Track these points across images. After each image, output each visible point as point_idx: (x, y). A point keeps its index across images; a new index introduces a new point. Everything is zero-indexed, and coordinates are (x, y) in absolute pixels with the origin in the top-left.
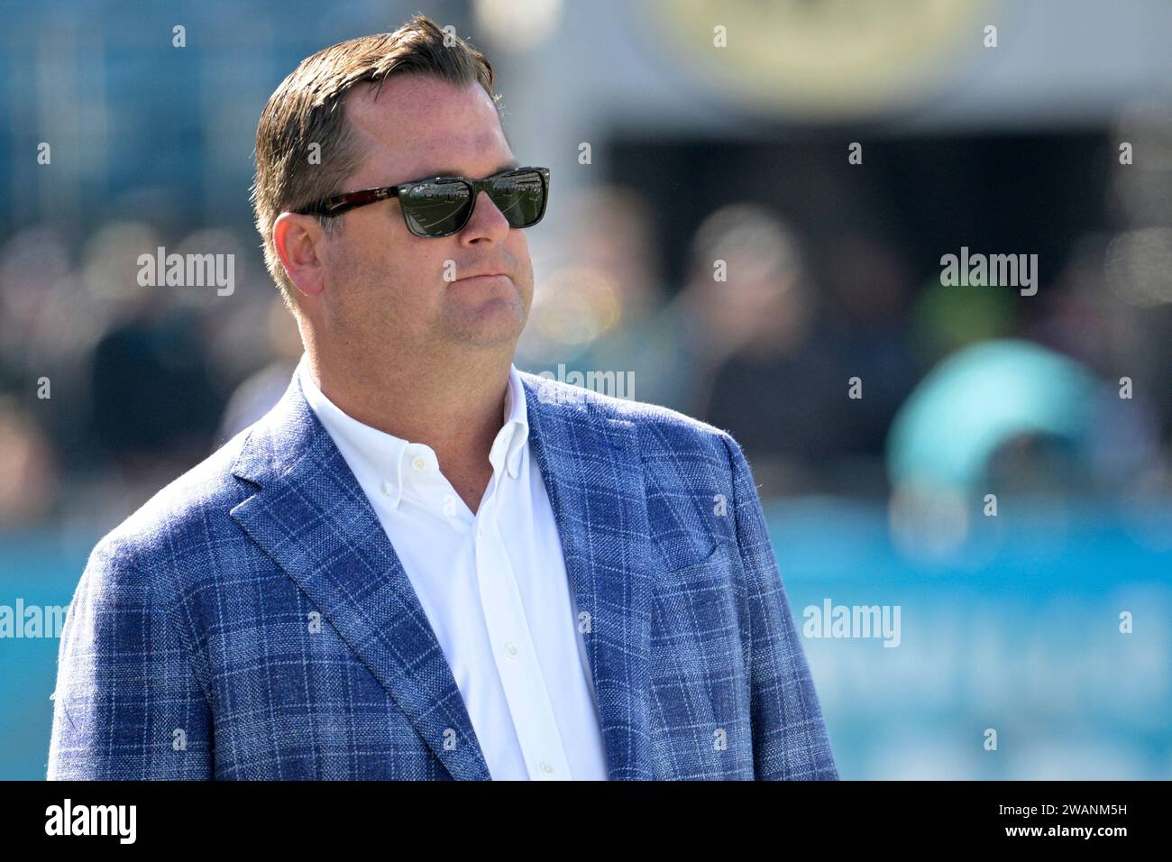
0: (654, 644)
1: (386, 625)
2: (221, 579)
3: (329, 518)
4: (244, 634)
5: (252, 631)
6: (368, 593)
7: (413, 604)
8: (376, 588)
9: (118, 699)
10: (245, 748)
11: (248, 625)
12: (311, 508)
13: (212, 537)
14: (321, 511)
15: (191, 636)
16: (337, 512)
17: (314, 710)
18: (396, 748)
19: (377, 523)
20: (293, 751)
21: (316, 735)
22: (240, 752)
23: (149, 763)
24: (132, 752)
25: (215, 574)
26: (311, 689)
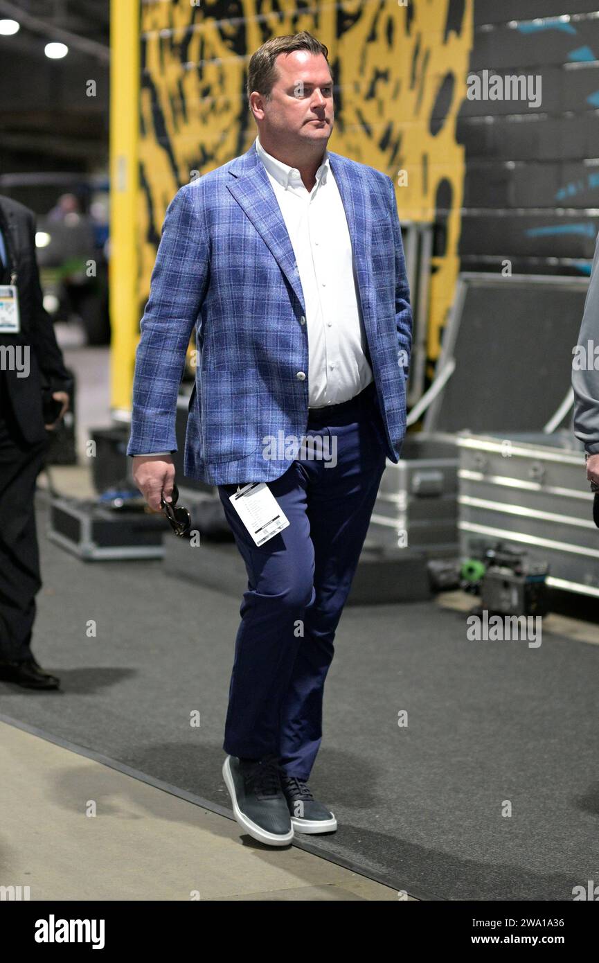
0: (373, 244)
1: (272, 227)
2: (219, 207)
3: (258, 190)
4: (224, 226)
5: (227, 225)
6: (267, 216)
7: (282, 221)
8: (270, 214)
9: (178, 241)
10: (220, 264)
11: (226, 223)
12: (252, 186)
13: (218, 191)
14: (256, 187)
15: (205, 224)
16: (261, 188)
17: (244, 254)
18: (270, 269)
19: (274, 193)
20: (236, 266)
21: (244, 262)
22: (218, 265)
23: (183, 264)
24: (179, 259)
25: (217, 205)
26: (244, 246)
